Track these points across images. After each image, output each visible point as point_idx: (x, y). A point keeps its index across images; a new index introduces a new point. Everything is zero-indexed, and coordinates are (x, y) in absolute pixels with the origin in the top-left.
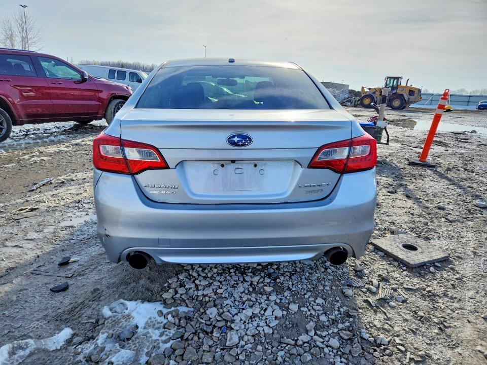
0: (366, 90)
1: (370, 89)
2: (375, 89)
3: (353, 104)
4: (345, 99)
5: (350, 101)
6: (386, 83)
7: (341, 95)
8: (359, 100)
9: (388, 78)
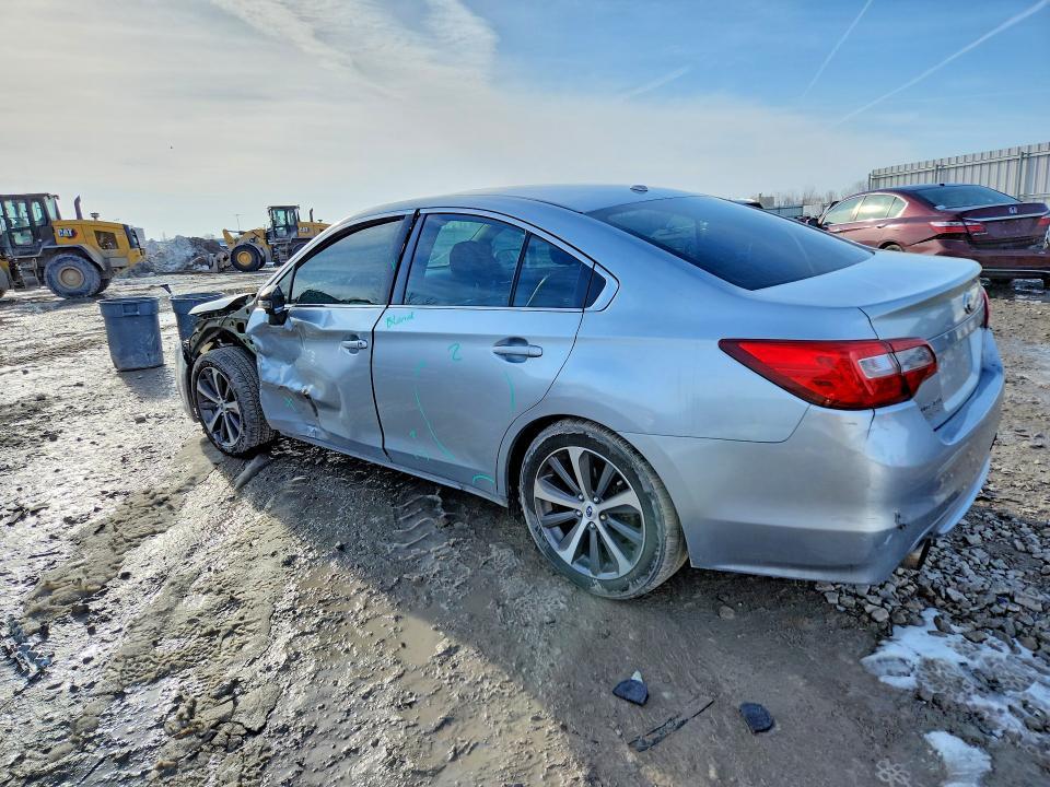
0: (234, 235)
1: (241, 233)
2: (253, 232)
3: (215, 266)
4: (189, 260)
5: (202, 262)
6: (272, 219)
7: (176, 251)
8: (225, 259)
9: (273, 208)
